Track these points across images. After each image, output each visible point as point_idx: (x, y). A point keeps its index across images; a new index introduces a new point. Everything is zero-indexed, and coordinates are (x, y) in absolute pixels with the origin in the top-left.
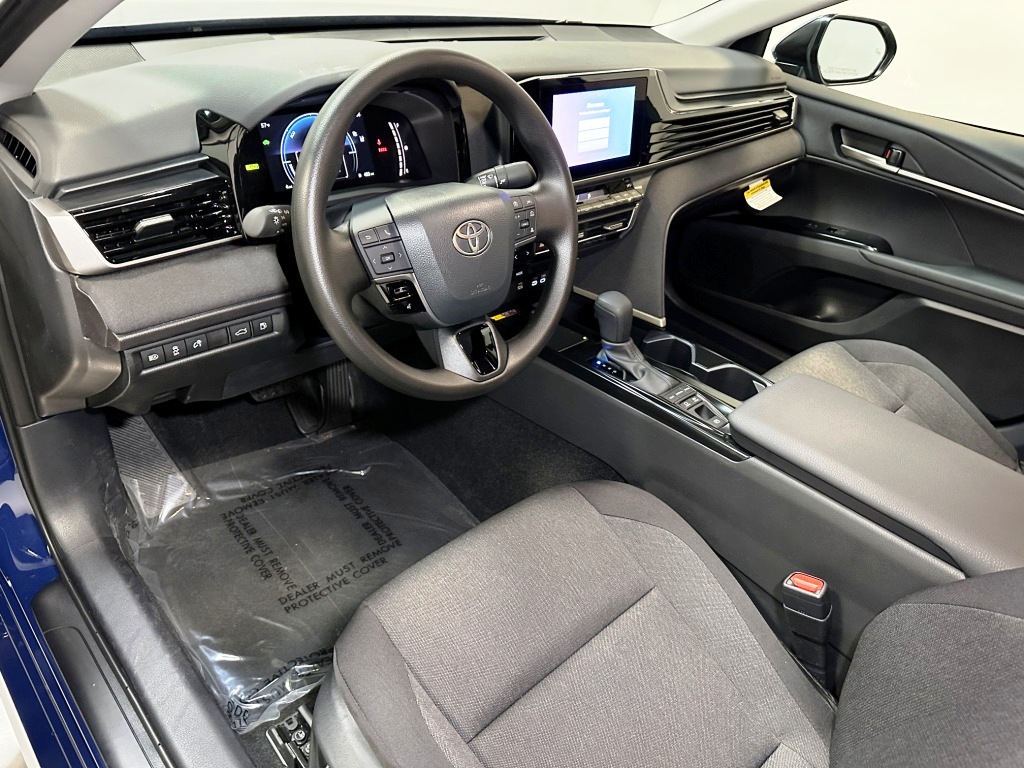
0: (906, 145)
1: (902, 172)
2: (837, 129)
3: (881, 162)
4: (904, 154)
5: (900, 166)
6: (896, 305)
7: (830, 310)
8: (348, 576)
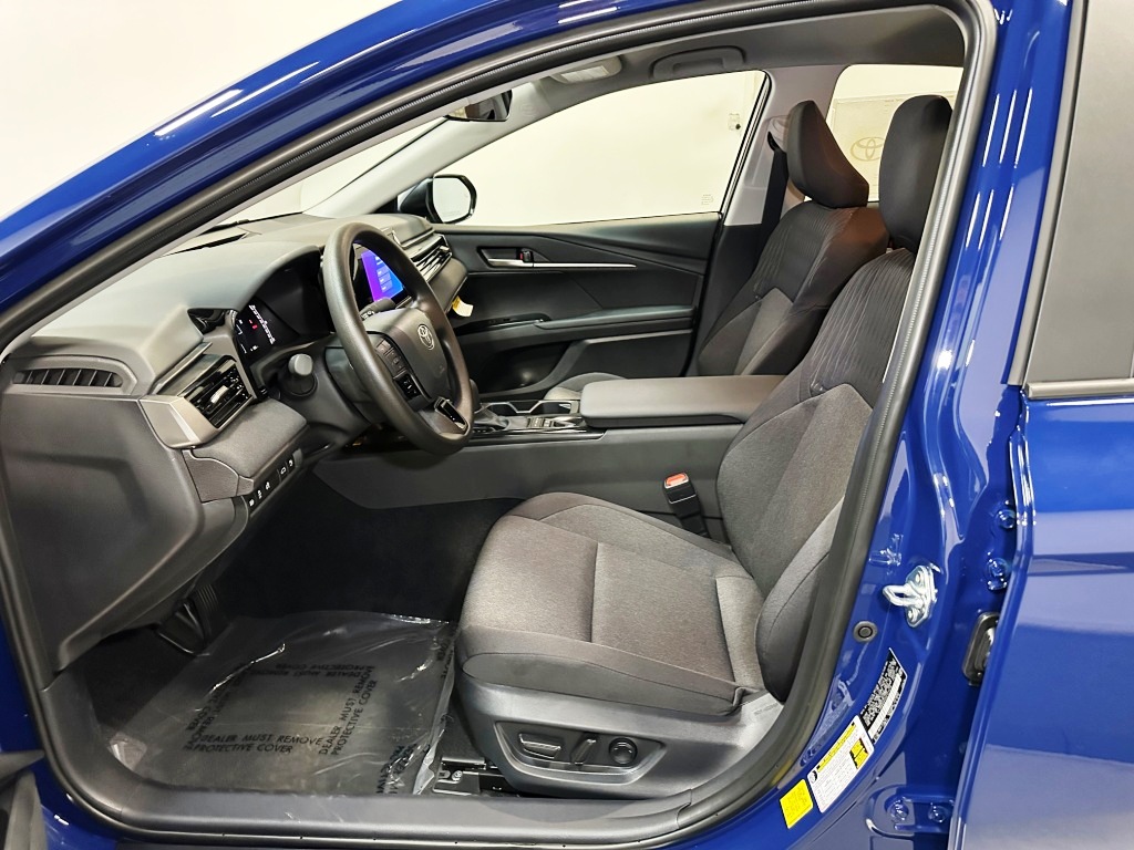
0: (530, 246)
1: (536, 265)
2: (479, 249)
3: (519, 263)
4: (531, 253)
5: (533, 262)
6: (572, 353)
7: (527, 376)
8: (356, 706)
